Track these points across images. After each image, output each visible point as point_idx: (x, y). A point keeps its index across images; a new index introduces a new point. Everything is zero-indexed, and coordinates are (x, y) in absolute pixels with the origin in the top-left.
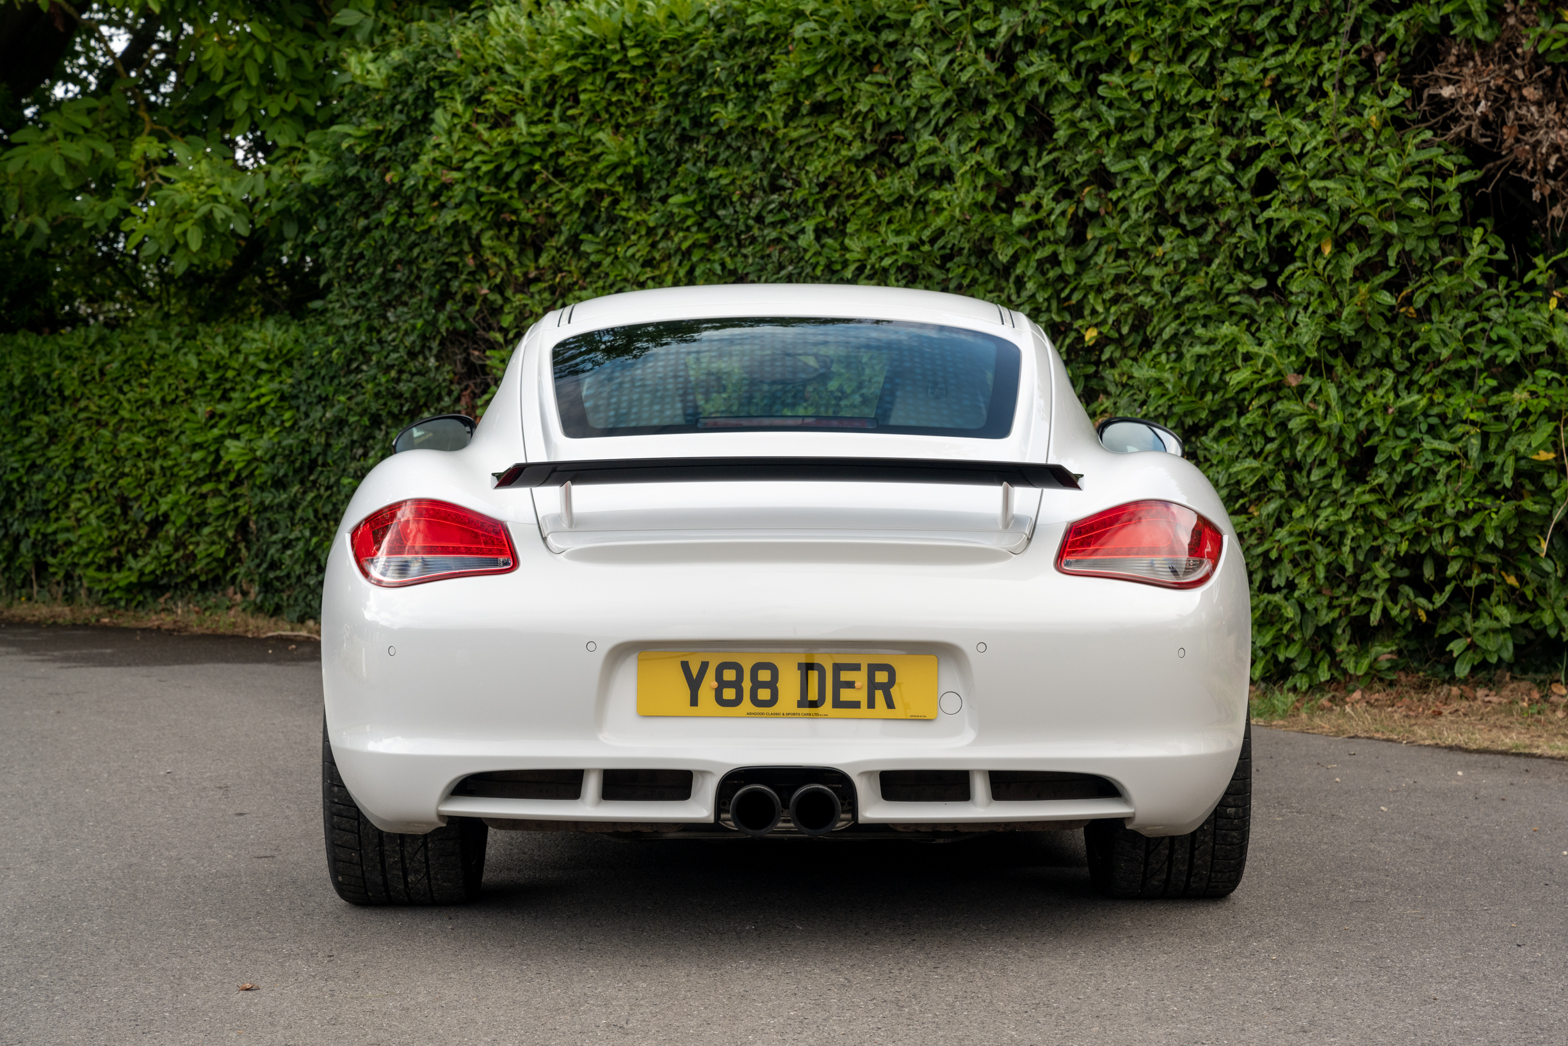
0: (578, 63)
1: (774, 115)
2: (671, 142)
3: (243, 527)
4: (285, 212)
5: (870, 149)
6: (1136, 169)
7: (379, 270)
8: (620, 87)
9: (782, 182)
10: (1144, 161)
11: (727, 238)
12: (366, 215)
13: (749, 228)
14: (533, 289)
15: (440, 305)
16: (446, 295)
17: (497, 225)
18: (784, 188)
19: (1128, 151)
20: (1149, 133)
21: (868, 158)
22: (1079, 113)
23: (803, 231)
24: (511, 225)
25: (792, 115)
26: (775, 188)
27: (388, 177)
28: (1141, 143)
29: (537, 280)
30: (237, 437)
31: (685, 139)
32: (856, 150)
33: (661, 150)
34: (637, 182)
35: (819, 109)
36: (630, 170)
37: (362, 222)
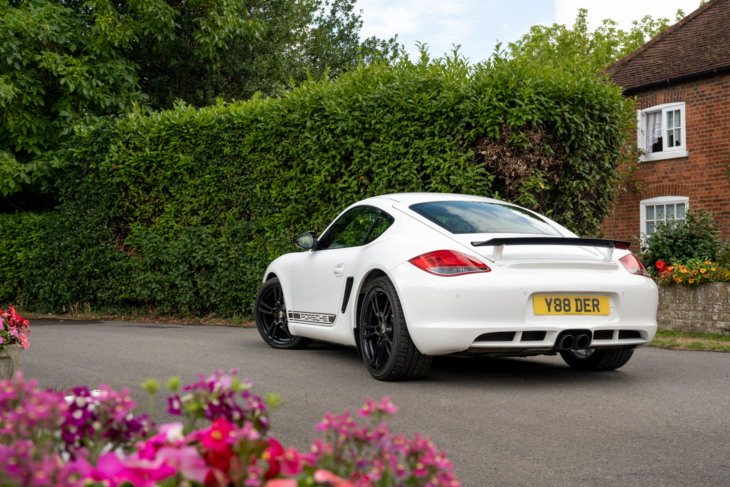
0: (170, 132)
1: (245, 151)
2: (204, 159)
3: (20, 282)
4: (45, 177)
5: (281, 163)
6: (384, 171)
7: (86, 197)
8: (185, 140)
9: (245, 172)
10: (386, 169)
11: (225, 189)
12: (79, 178)
13: (233, 186)
14: (147, 204)
15: (109, 208)
16: (112, 205)
17: (134, 183)
18: (246, 174)
19: (380, 166)
20: (387, 162)
21: (280, 165)
22: (363, 154)
23: (255, 187)
24: (140, 183)
25: (253, 151)
26: (243, 174)
27: (91, 166)
28: (384, 164)
29: (148, 201)
30: (20, 251)
31: (209, 158)
32: (276, 163)
33: (201, 160)
34: (191, 171)
35: (262, 150)
36: (190, 166)
37: (77, 181)
